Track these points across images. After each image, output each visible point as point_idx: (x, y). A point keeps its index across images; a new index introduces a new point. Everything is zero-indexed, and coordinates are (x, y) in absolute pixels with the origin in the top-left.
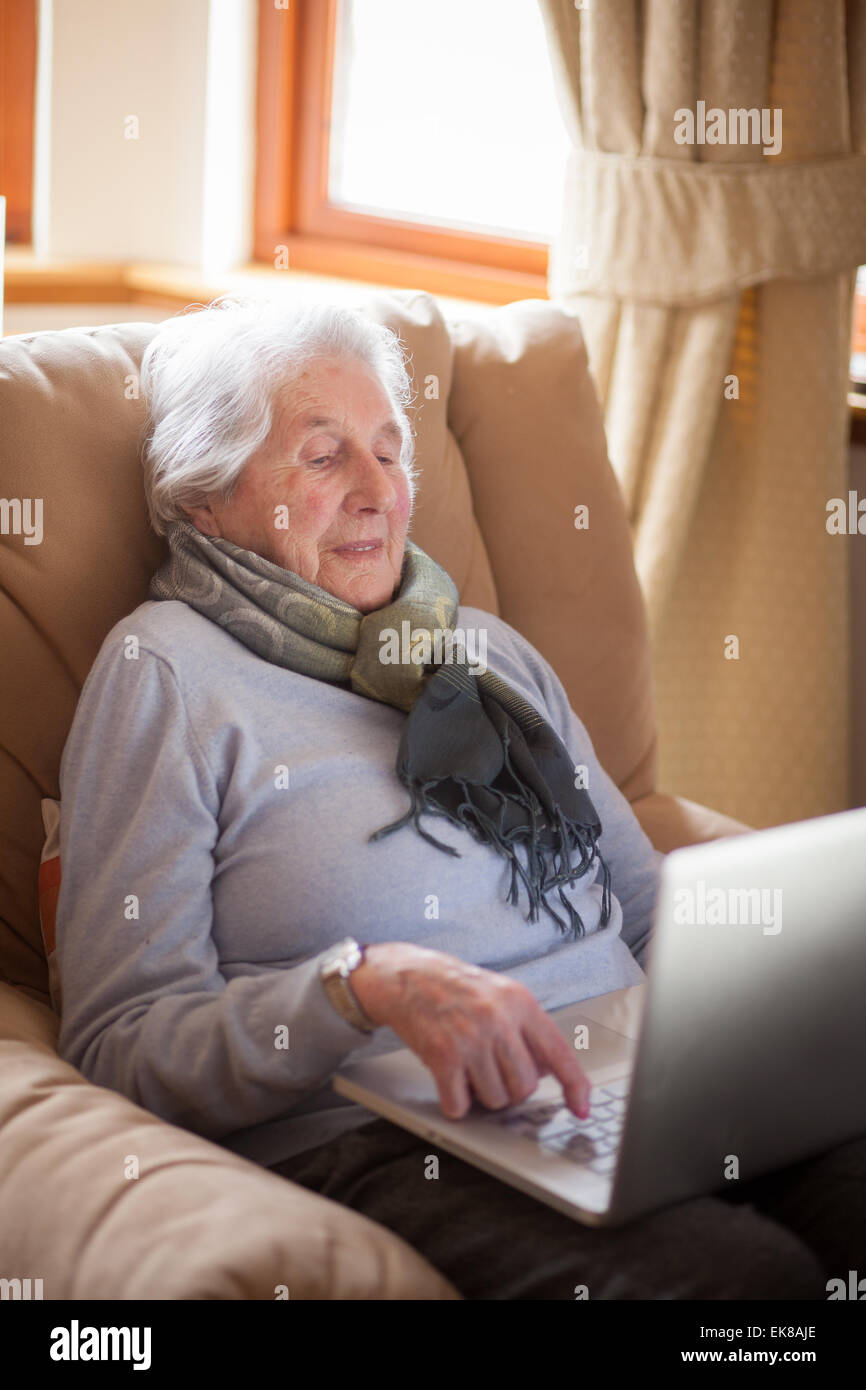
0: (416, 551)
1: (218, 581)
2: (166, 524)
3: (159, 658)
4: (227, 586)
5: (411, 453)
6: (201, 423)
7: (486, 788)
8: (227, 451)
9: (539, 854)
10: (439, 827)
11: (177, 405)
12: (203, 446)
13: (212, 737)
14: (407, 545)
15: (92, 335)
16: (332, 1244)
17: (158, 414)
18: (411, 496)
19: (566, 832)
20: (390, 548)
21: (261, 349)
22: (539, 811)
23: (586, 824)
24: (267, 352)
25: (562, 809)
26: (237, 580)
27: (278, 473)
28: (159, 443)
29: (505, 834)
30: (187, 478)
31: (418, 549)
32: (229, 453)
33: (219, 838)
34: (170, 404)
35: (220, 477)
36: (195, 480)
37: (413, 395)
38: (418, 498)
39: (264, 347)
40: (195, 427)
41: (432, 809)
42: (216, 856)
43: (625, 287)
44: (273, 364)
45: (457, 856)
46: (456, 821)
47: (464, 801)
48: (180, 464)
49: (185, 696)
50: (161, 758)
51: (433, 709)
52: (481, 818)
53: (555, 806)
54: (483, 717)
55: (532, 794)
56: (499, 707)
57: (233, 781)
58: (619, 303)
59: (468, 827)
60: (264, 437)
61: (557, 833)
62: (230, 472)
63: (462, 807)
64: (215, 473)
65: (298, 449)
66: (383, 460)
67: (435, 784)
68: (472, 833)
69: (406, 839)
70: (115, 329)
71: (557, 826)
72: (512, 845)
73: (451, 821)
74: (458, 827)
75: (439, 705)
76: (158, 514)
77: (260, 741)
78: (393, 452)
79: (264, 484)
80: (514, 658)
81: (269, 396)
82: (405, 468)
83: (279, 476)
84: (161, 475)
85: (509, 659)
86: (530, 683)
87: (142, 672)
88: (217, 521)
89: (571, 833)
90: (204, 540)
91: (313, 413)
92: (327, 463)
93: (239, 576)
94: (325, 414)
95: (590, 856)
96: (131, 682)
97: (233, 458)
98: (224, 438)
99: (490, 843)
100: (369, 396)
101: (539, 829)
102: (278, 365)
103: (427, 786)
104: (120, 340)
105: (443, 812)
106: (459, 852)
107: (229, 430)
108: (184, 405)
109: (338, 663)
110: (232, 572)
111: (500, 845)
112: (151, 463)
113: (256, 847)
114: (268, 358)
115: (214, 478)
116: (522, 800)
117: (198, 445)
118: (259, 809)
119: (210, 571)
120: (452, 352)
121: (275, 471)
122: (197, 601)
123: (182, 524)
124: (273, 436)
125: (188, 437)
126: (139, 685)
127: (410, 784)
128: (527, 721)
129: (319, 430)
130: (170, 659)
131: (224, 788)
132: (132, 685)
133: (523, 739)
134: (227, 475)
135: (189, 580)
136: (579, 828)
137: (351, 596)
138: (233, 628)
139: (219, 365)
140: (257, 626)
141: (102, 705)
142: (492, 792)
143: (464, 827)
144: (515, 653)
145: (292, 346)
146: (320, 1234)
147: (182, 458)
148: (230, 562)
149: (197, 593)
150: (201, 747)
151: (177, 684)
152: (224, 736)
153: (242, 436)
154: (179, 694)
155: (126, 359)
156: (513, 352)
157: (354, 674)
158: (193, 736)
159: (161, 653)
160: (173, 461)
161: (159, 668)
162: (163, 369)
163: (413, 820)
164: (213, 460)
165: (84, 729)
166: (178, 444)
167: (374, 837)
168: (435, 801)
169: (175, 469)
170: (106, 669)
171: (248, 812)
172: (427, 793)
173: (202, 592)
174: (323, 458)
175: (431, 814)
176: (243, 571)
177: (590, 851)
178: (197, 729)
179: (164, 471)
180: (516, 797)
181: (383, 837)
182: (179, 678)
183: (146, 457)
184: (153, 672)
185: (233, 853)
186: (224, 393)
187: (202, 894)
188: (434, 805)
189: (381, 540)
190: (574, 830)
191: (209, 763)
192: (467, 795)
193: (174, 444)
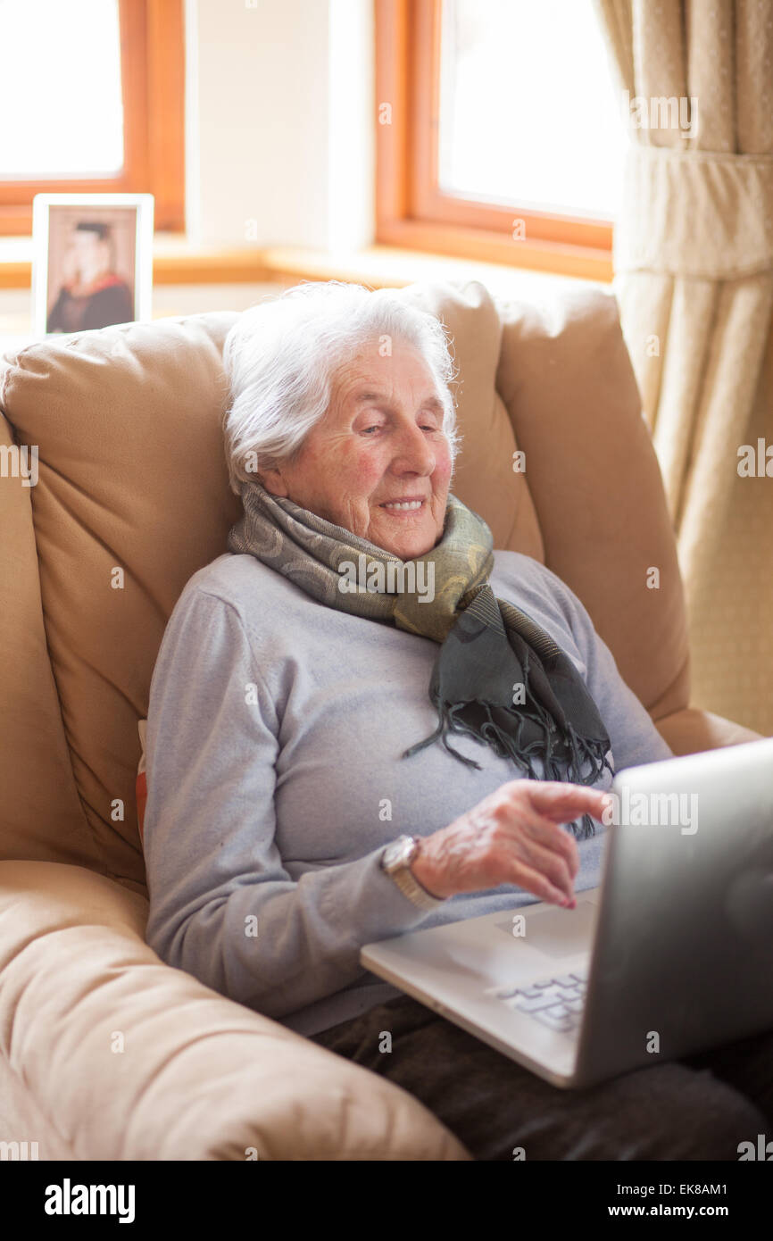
0: (458, 505)
1: (279, 535)
2: (242, 485)
3: (227, 603)
4: (287, 540)
5: (454, 421)
6: (271, 398)
7: (506, 709)
8: (293, 422)
9: (553, 765)
10: (464, 744)
11: (252, 382)
12: (272, 418)
13: (272, 669)
14: (449, 500)
15: (182, 323)
16: (346, 1102)
17: (237, 390)
18: (452, 458)
19: (577, 746)
20: (433, 504)
21: (321, 336)
22: (554, 728)
23: (596, 740)
24: (327, 338)
25: (573, 726)
26: (295, 534)
27: (336, 440)
28: (236, 416)
29: (523, 749)
30: (260, 445)
31: (460, 503)
32: (295, 424)
33: (278, 755)
34: (246, 382)
35: (286, 445)
36: (265, 447)
37: (455, 372)
38: (459, 460)
39: (325, 334)
40: (265, 403)
41: (458, 728)
42: (277, 769)
43: (676, 265)
44: (332, 348)
45: (479, 768)
46: (478, 737)
47: (487, 721)
48: (253, 434)
49: (249, 635)
50: (230, 688)
51: (463, 641)
52: (502, 736)
53: (568, 724)
54: (507, 648)
55: (546, 712)
56: (521, 639)
57: (289, 706)
58: (672, 278)
59: (490, 743)
60: (324, 410)
61: (569, 747)
62: (295, 440)
63: (485, 725)
64: (283, 441)
65: (352, 420)
66: (426, 428)
67: (462, 705)
68: (493, 749)
69: (434, 755)
70: (201, 318)
71: (569, 742)
72: (529, 758)
73: (475, 739)
74: (481, 744)
75: (467, 638)
76: (236, 476)
77: (312, 672)
78: (436, 422)
79: (324, 451)
80: (545, 594)
81: (328, 375)
82: (448, 434)
83: (336, 443)
84: (237, 443)
85: (541, 595)
86: (559, 617)
87: (212, 616)
88: (284, 481)
89: (582, 748)
90: (270, 501)
91: (364, 388)
92: (378, 432)
93: (297, 530)
94: (375, 389)
95: (599, 767)
96: (203, 624)
97: (296, 429)
98: (290, 412)
99: (509, 757)
100: (415, 374)
101: (552, 743)
102: (336, 349)
103: (455, 708)
104: (205, 327)
105: (468, 730)
106: (480, 765)
107: (294, 406)
108: (256, 384)
109: (383, 603)
110: (291, 529)
111: (518, 758)
112: (229, 434)
113: (307, 763)
114: (327, 344)
115: (281, 446)
116: (539, 719)
117: (268, 417)
118: (310, 730)
119: (274, 528)
120: (501, 328)
121: (332, 439)
122: (264, 554)
123: (253, 486)
124: (331, 410)
125: (260, 411)
126: (210, 626)
127: (440, 705)
128: (547, 650)
129: (369, 403)
130: (236, 604)
131: (281, 711)
132: (205, 626)
133: (541, 666)
134: (293, 443)
135: (258, 536)
136: (589, 743)
137: (397, 547)
138: (293, 577)
139: (286, 350)
140: (312, 574)
141: (179, 643)
142: (513, 713)
143: (487, 743)
144: (547, 591)
145: (346, 333)
146: (337, 1094)
147: (254, 429)
148: (290, 519)
149: (263, 547)
150: (263, 678)
151: (243, 625)
152: (281, 667)
153: (305, 411)
154: (244, 634)
155: (210, 344)
156: (554, 328)
157: (397, 613)
158: (256, 669)
159: (230, 600)
160: (247, 431)
161: (226, 612)
162: (240, 353)
163: (441, 739)
164: (280, 431)
165: (166, 664)
166: (251, 416)
167: (407, 754)
168: (461, 721)
169: (249, 438)
170: (183, 614)
171: (300, 733)
172: (454, 713)
173: (266, 547)
174: (374, 427)
175: (457, 732)
176: (300, 526)
177: (599, 763)
178: (259, 663)
179: (240, 439)
180: (533, 717)
181: (415, 753)
182: (244, 620)
183: (226, 426)
184: (222, 616)
185: (288, 769)
186: (289, 372)
187: (266, 804)
188: (460, 724)
189: (424, 496)
190: (585, 744)
191: (270, 692)
192: (489, 715)
193: (248, 416)
